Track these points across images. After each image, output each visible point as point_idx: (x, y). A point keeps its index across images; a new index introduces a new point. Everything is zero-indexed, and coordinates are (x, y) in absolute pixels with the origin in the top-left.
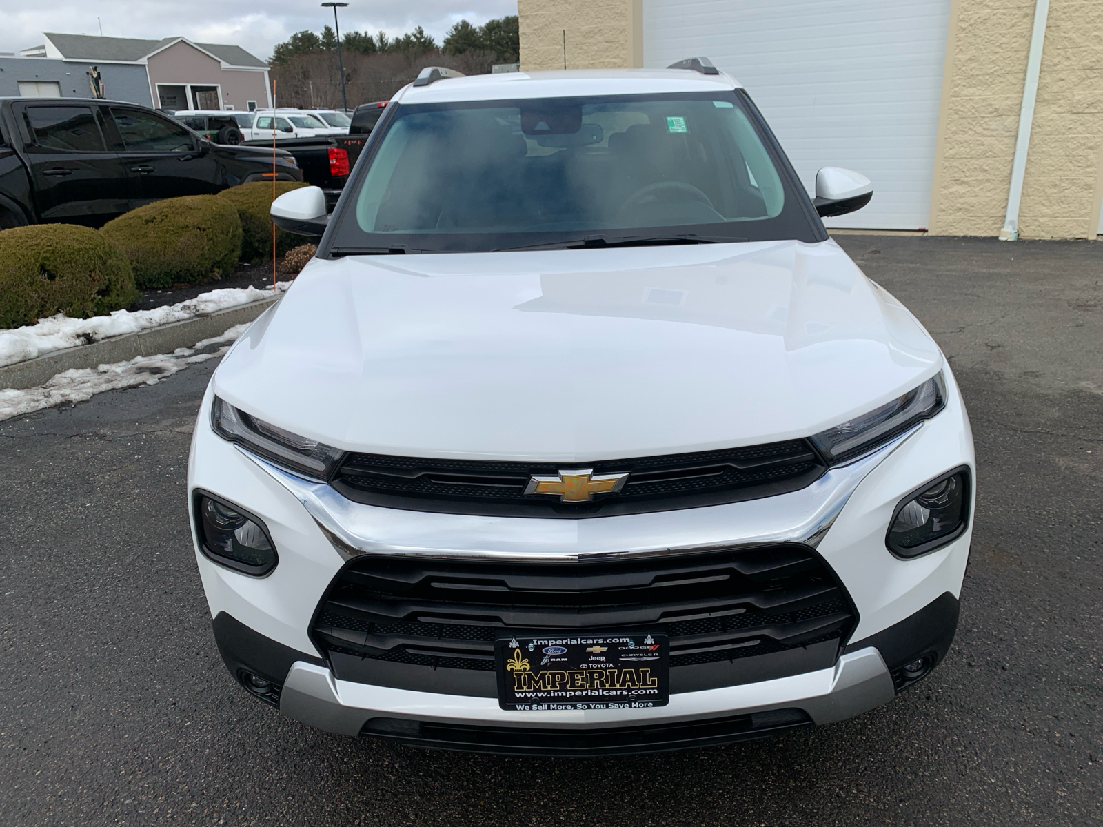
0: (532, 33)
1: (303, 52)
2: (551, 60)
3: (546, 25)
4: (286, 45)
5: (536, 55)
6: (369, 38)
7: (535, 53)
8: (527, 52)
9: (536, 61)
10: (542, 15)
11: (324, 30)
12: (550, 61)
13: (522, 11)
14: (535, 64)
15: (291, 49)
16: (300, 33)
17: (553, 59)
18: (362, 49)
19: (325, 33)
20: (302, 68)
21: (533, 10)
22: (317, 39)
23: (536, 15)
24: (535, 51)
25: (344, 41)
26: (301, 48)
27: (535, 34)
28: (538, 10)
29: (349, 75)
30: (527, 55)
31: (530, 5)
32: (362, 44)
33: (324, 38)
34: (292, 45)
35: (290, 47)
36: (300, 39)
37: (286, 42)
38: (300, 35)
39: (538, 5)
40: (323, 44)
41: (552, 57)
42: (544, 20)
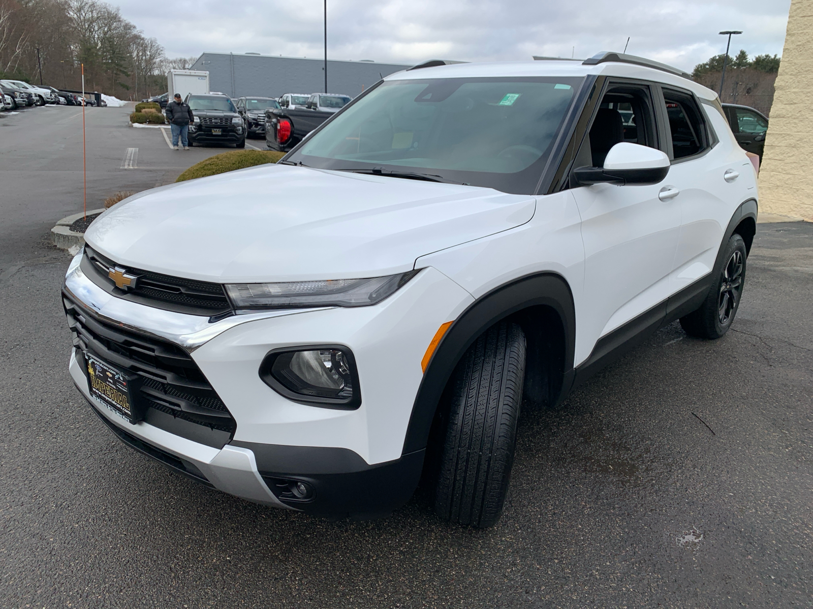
0: (794, 49)
1: (717, 71)
2: (806, 71)
3: (809, 42)
4: (705, 65)
5: (793, 67)
6: (777, 60)
7: (793, 66)
8: (787, 64)
9: (792, 72)
10: (807, 32)
11: (739, 53)
12: (805, 73)
13: (790, 29)
14: (791, 75)
15: (707, 68)
16: (718, 56)
17: (809, 70)
18: (768, 68)
19: (739, 55)
20: (712, 83)
21: (800, 29)
22: (731, 60)
23: (801, 33)
24: (793, 64)
25: (754, 61)
26: (715, 67)
27: (797, 49)
28: (804, 29)
29: (750, 89)
30: (786, 67)
31: (798, 25)
32: (769, 64)
33: (736, 60)
34: (709, 65)
35: (707, 67)
36: (717, 61)
37: (705, 63)
38: (717, 58)
39: (805, 25)
40: (735, 64)
41: (807, 69)
42: (808, 37)
